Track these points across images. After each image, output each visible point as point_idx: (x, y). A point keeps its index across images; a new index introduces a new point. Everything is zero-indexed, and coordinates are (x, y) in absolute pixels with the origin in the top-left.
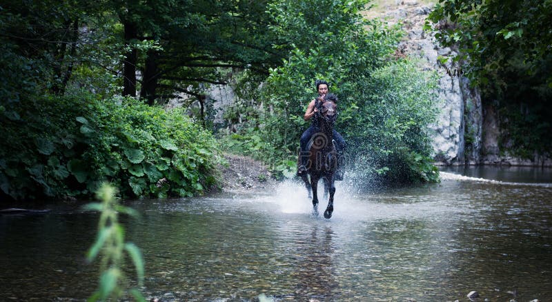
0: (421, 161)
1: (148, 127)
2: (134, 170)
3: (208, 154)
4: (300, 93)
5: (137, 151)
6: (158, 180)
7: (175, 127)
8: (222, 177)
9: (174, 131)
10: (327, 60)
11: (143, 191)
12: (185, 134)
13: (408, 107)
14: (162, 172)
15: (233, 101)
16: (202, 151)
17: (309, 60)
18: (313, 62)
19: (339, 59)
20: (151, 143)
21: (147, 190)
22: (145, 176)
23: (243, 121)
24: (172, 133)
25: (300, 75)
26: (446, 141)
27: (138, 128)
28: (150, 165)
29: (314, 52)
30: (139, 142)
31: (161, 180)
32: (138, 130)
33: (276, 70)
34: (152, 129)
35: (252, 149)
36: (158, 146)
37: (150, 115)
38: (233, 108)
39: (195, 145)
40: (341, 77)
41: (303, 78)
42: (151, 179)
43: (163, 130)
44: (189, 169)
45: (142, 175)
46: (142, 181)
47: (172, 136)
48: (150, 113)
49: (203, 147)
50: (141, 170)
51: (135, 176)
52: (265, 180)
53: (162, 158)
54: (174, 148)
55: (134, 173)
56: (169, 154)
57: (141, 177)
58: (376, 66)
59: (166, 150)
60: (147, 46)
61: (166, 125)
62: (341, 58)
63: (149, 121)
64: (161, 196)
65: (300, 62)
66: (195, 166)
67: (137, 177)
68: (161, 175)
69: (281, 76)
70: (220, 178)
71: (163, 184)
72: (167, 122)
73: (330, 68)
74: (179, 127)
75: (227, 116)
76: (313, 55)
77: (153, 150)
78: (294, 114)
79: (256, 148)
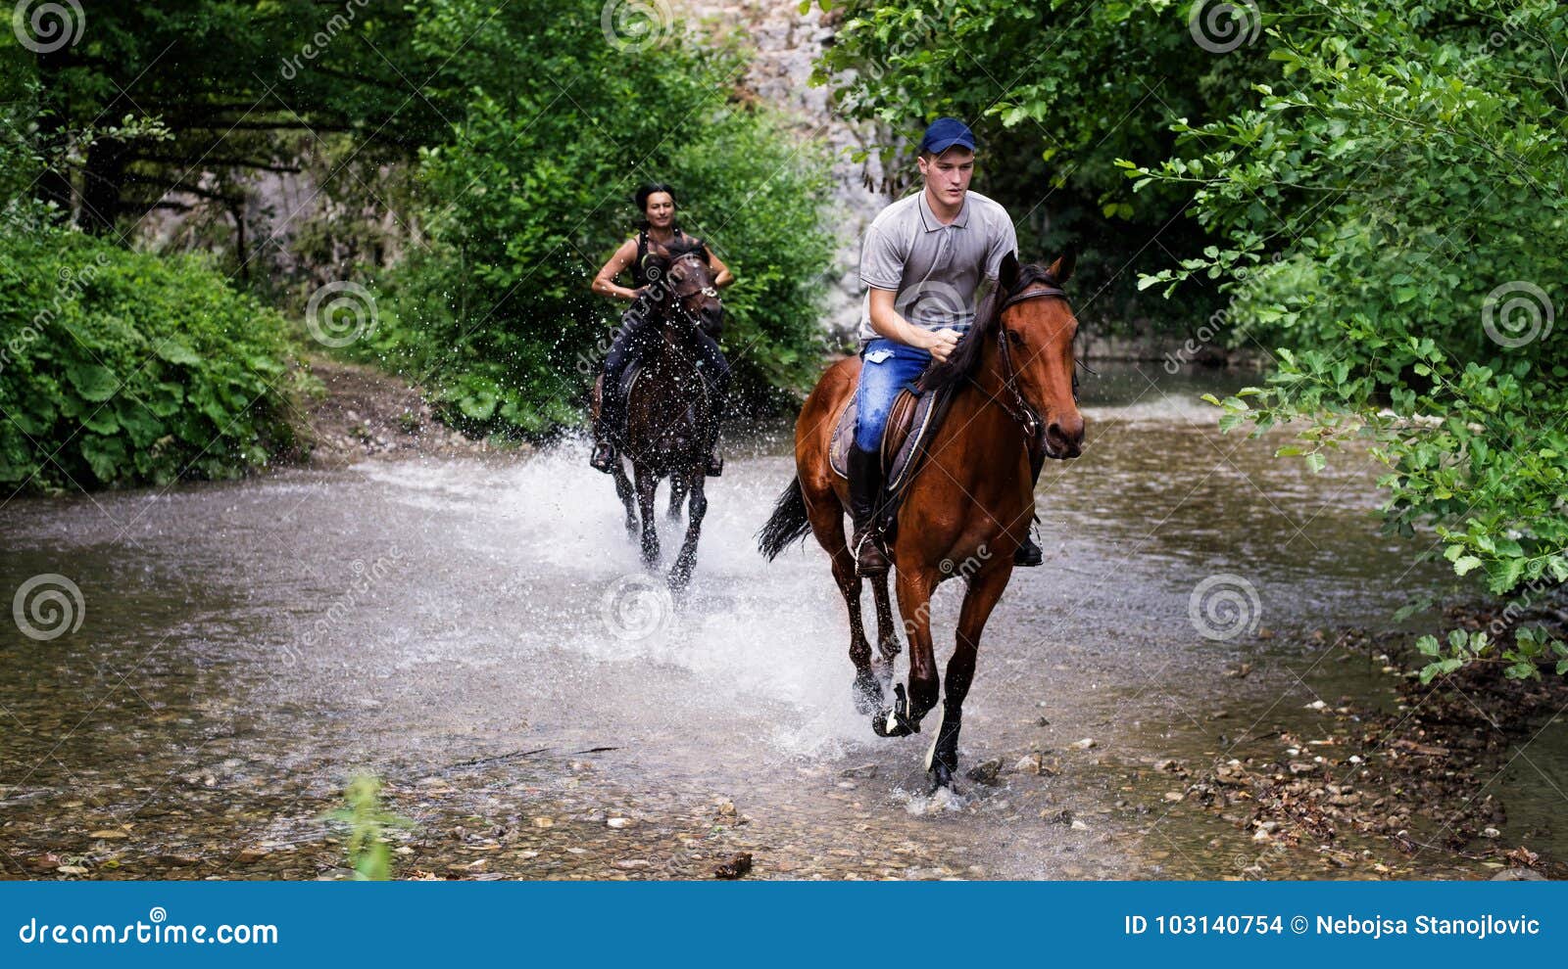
0: (796, 365)
1: (124, 306)
2: (94, 419)
3: (276, 369)
4: (498, 207)
5: (96, 368)
6: (154, 441)
7: (191, 303)
8: (311, 424)
9: (188, 314)
10: (562, 125)
11: (118, 469)
12: (216, 321)
13: (763, 235)
14: (163, 420)
15: (316, 206)
16: (261, 363)
17: (518, 126)
18: (528, 132)
19: (591, 123)
20: (133, 348)
21: (127, 467)
22: (123, 432)
23: (342, 257)
24: (183, 318)
25: (498, 166)
26: (849, 303)
27: (97, 310)
28: (133, 403)
29: (529, 105)
30: (103, 348)
31: (163, 441)
32: (98, 316)
33: (435, 151)
34: (132, 311)
35: (379, 345)
36: (151, 355)
37: (126, 276)
38: (314, 225)
39: (242, 347)
40: (599, 168)
41: (505, 171)
42: (137, 438)
43: (161, 314)
44: (230, 409)
45: (114, 429)
46: (116, 445)
47: (183, 328)
48: (125, 270)
49: (263, 352)
50: (111, 417)
51: (96, 433)
52: (415, 427)
53: (162, 386)
54: (192, 359)
55: (93, 427)
56: (180, 374)
57: (111, 435)
58: (683, 138)
59: (170, 363)
60: (136, 132)
61: (169, 299)
62: (595, 121)
63: (126, 291)
64: (162, 480)
65: (495, 132)
66: (244, 401)
67: (102, 437)
68: (161, 427)
69: (449, 169)
70: (304, 426)
71: (166, 450)
72: (171, 291)
73: (571, 147)
74: (199, 304)
75: (300, 244)
76: (525, 112)
77: (139, 366)
78: (485, 261)
79: (390, 344)
